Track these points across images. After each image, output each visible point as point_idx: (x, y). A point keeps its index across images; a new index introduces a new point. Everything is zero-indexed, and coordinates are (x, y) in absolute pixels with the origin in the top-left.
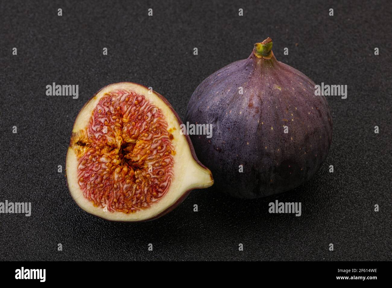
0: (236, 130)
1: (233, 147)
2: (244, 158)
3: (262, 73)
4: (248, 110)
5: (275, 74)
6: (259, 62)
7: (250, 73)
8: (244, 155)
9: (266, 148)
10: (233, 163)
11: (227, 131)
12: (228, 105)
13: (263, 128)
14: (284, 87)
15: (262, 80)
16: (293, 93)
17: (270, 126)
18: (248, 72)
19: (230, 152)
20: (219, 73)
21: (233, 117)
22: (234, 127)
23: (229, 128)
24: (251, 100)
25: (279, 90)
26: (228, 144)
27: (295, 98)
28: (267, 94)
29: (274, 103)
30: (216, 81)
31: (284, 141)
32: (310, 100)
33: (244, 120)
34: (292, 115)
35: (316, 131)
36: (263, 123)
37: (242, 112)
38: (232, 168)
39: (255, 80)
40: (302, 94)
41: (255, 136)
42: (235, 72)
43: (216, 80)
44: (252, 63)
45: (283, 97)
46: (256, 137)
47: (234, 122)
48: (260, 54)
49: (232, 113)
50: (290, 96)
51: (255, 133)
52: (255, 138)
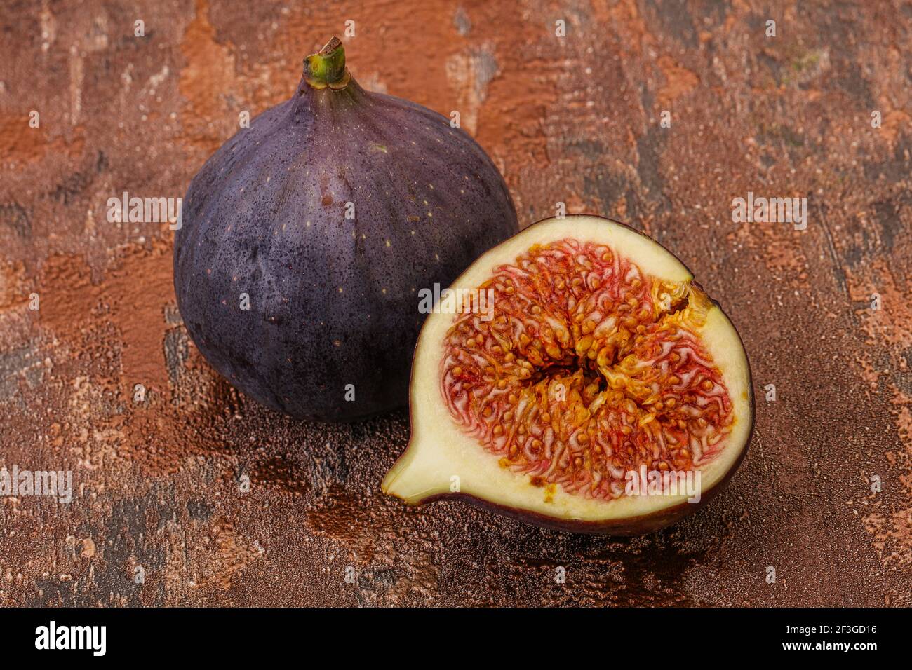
0: (306, 267)
1: (309, 307)
2: (339, 326)
3: (335, 121)
4: (323, 213)
5: (365, 119)
6: (323, 100)
7: (309, 129)
8: (338, 317)
9: (384, 291)
10: (315, 344)
11: (286, 273)
12: (275, 212)
13: (367, 246)
14: (394, 144)
15: (338, 137)
16: (417, 154)
17: (383, 239)
18: (301, 126)
19: (303, 320)
20: (234, 146)
21: (294, 239)
22: (300, 261)
23: (291, 265)
24: (324, 189)
25: (382, 153)
26: (294, 301)
27: (424, 164)
28: (358, 167)
29: (379, 184)
30: (232, 166)
31: (422, 267)
32: (458, 161)
33: (319, 238)
34: (426, 202)
35: (487, 230)
36: (364, 237)
37: (311, 222)
38: (315, 357)
39: (324, 142)
40: (436, 150)
41: (353, 271)
42: (271, 134)
43: (231, 163)
44: (306, 104)
45: (396, 168)
46: (357, 272)
47: (298, 248)
48: (322, 79)
49: (288, 229)
50: (410, 162)
51: (352, 263)
52: (355, 274)
